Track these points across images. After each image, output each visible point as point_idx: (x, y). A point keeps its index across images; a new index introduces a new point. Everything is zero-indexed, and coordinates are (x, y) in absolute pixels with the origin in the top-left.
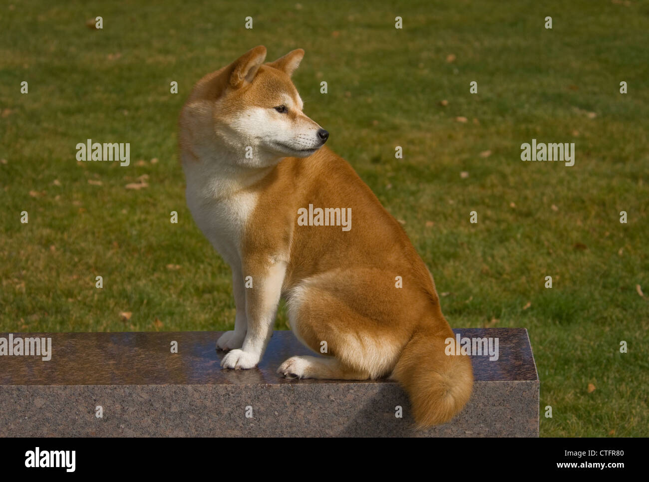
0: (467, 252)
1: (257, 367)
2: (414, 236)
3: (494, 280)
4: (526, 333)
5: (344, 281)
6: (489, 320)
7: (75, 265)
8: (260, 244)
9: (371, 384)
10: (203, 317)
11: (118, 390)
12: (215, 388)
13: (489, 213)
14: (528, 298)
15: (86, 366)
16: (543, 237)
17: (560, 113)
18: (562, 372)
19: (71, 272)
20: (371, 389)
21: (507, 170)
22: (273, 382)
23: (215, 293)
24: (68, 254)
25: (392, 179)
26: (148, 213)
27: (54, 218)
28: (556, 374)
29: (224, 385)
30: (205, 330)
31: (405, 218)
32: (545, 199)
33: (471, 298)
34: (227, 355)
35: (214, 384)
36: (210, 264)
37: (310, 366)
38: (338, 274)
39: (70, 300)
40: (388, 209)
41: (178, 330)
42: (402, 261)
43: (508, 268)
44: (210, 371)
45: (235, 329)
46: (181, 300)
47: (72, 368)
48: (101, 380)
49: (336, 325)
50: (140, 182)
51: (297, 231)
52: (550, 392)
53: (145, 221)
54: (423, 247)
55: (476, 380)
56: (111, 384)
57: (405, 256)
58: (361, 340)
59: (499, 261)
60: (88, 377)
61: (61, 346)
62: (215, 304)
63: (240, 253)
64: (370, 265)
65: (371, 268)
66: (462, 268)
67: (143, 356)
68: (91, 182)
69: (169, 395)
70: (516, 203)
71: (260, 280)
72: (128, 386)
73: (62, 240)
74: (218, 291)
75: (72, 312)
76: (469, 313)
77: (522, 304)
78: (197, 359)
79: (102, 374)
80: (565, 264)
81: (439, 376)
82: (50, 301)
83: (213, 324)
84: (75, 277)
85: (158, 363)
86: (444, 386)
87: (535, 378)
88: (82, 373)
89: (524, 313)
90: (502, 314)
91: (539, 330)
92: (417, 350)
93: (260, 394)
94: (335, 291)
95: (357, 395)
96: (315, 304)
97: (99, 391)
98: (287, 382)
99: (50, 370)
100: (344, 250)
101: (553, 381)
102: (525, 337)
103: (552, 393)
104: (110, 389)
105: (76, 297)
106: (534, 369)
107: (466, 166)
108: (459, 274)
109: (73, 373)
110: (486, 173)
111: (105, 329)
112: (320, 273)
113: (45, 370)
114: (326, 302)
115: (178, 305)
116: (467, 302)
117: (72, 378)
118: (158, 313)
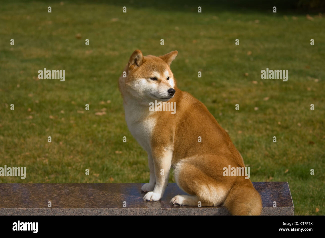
0: (258, 145)
1: (160, 200)
2: (233, 138)
3: (271, 159)
4: (287, 184)
5: (200, 160)
6: (269, 178)
7: (72, 151)
8: (159, 142)
9: (215, 208)
10: (133, 176)
11: (94, 211)
12: (140, 210)
13: (268, 127)
14: (287, 167)
15: (79, 199)
16: (294, 139)
17: (302, 79)
18: (303, 203)
19: (69, 155)
20: (214, 210)
21: (277, 106)
22: (168, 207)
23: (139, 165)
24: (68, 146)
25: (222, 111)
26: (106, 126)
27: (61, 129)
28: (300, 203)
29: (145, 209)
30: (134, 182)
31: (228, 129)
32: (295, 120)
33: (260, 167)
34: (146, 194)
35: (140, 208)
36: (136, 151)
37: (185, 200)
38: (197, 158)
39: (70, 168)
40: (220, 125)
41: (121, 182)
42: (227, 151)
43: (277, 153)
44: (138, 202)
45: (150, 182)
46: (122, 168)
47: (72, 200)
48: (86, 206)
49: (197, 181)
50: (102, 112)
51: (176, 136)
52: (297, 212)
53: (105, 130)
54: (237, 143)
55: (264, 207)
56: (91, 208)
57: (229, 149)
58: (209, 188)
59: (273, 150)
60: (80, 205)
61: (67, 190)
62: (138, 170)
63: (150, 146)
64: (212, 153)
65: (213, 155)
66: (256, 153)
67: (106, 195)
68: (79, 112)
69: (119, 213)
70: (281, 122)
71: (161, 159)
72: (99, 209)
73: (65, 139)
74: (140, 163)
75: (70, 174)
76: (259, 175)
77: (284, 170)
78: (132, 196)
79: (87, 203)
80: (304, 151)
81: (245, 205)
82: (60, 168)
83: (138, 180)
84: (71, 157)
85: (114, 198)
86: (247, 209)
87: (292, 206)
88: (77, 203)
89: (285, 175)
90: (275, 175)
91: (292, 183)
92: (235, 193)
93: (162, 213)
94: (196, 165)
95: (208, 214)
96: (187, 171)
97: (86, 211)
98: (174, 207)
99: (62, 201)
100: (199, 146)
101: (299, 207)
102: (287, 186)
103: (299, 212)
104: (91, 210)
105: (72, 166)
106: (292, 201)
107: (257, 104)
108: (254, 156)
109: (73, 202)
110: (267, 108)
111: (86, 182)
112: (188, 157)
113: (60, 201)
114: (192, 170)
115: (121, 170)
116: (258, 169)
117: (72, 205)
118: (111, 174)
